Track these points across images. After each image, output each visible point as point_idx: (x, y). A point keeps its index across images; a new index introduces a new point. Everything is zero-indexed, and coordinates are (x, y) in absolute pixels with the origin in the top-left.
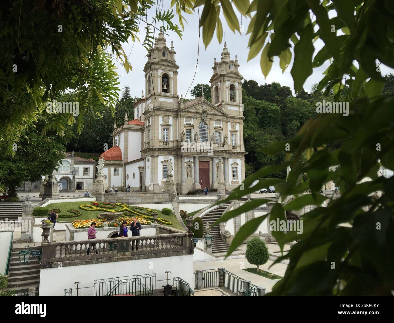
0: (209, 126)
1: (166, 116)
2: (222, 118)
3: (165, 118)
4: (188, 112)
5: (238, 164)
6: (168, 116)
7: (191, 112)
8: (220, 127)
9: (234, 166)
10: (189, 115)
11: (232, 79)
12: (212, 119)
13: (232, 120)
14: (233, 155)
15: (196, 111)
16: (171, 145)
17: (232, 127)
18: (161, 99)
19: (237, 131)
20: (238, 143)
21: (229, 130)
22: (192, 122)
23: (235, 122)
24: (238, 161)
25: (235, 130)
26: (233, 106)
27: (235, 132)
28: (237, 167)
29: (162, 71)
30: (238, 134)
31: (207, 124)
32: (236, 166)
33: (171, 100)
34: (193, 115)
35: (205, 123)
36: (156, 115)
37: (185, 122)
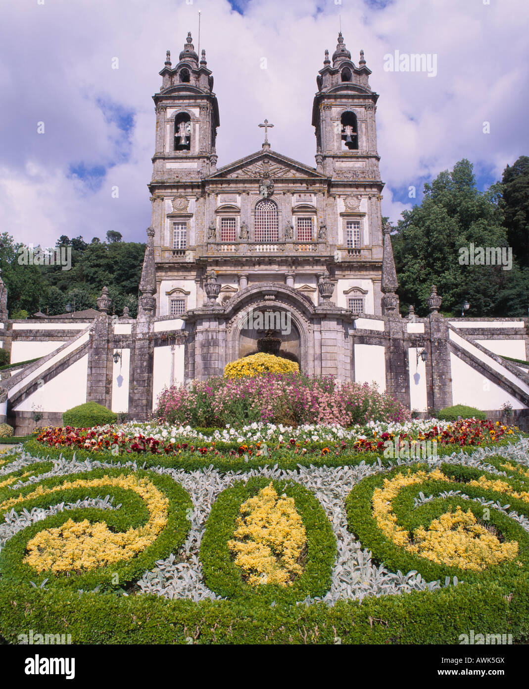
0: (280, 207)
1: (181, 197)
2: (316, 186)
3: (178, 201)
4: (229, 182)
5: (365, 293)
6: (185, 197)
8: (309, 207)
9: (352, 296)
11: (346, 100)
12: (288, 191)
13: (346, 191)
14: (350, 271)
15: (246, 177)
16: (190, 257)
17: (346, 206)
18: (170, 165)
19: (362, 215)
20: (366, 241)
21: (338, 213)
22: (238, 201)
23: (355, 193)
24: (366, 284)
25: (355, 211)
26: (351, 159)
27: (358, 218)
28: (362, 300)
29: (175, 110)
31: (276, 205)
32: (359, 296)
33: (194, 165)
34: (239, 187)
35: (273, 201)
36: (158, 197)
37: (219, 204)
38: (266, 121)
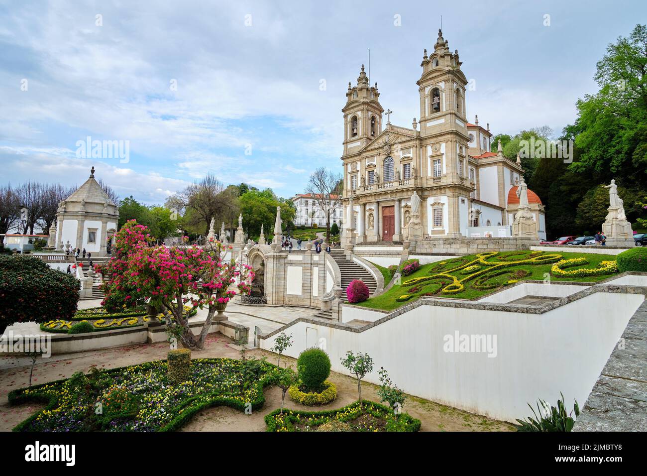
0: (394, 161)
1: (354, 162)
2: (412, 143)
4: (369, 151)
5: (442, 204)
7: (372, 150)
8: (408, 157)
9: (435, 207)
10: (371, 153)
11: (432, 81)
12: (399, 149)
13: (432, 141)
14: (434, 192)
15: (377, 146)
17: (433, 151)
18: (351, 145)
19: (441, 155)
20: (444, 172)
21: (428, 157)
22: (374, 161)
23: (437, 141)
24: (444, 199)
25: (438, 153)
26: (436, 119)
27: (440, 157)
28: (442, 209)
29: (351, 115)
30: (444, 157)
31: (392, 159)
32: (440, 207)
33: (358, 144)
34: (375, 152)
37: (367, 164)
38: (389, 110)
